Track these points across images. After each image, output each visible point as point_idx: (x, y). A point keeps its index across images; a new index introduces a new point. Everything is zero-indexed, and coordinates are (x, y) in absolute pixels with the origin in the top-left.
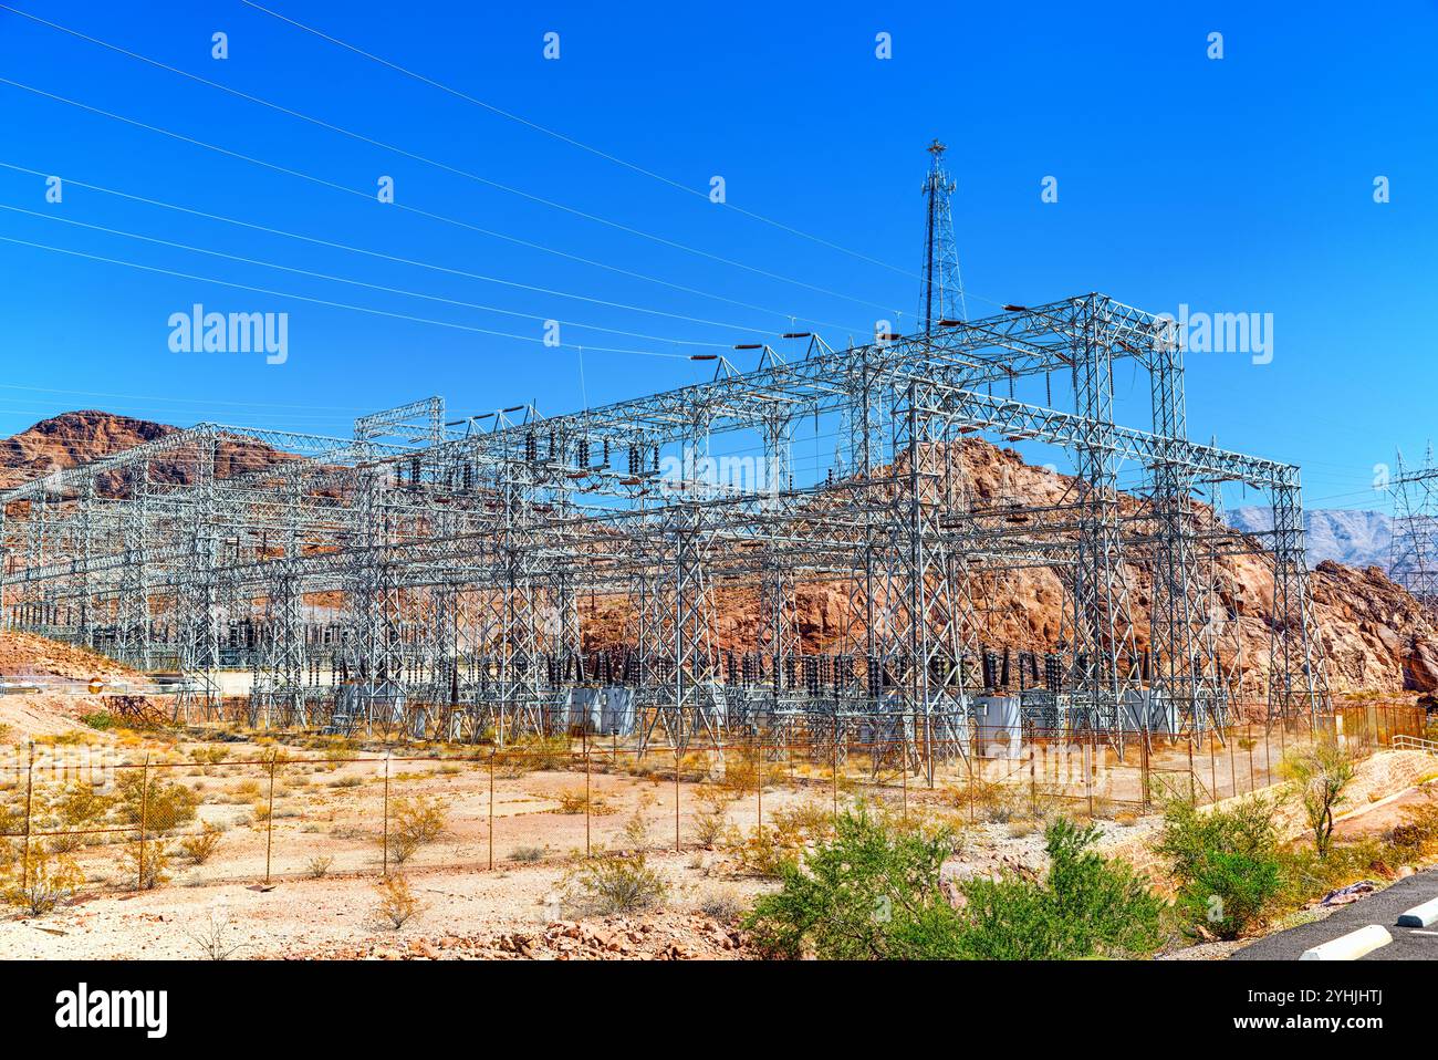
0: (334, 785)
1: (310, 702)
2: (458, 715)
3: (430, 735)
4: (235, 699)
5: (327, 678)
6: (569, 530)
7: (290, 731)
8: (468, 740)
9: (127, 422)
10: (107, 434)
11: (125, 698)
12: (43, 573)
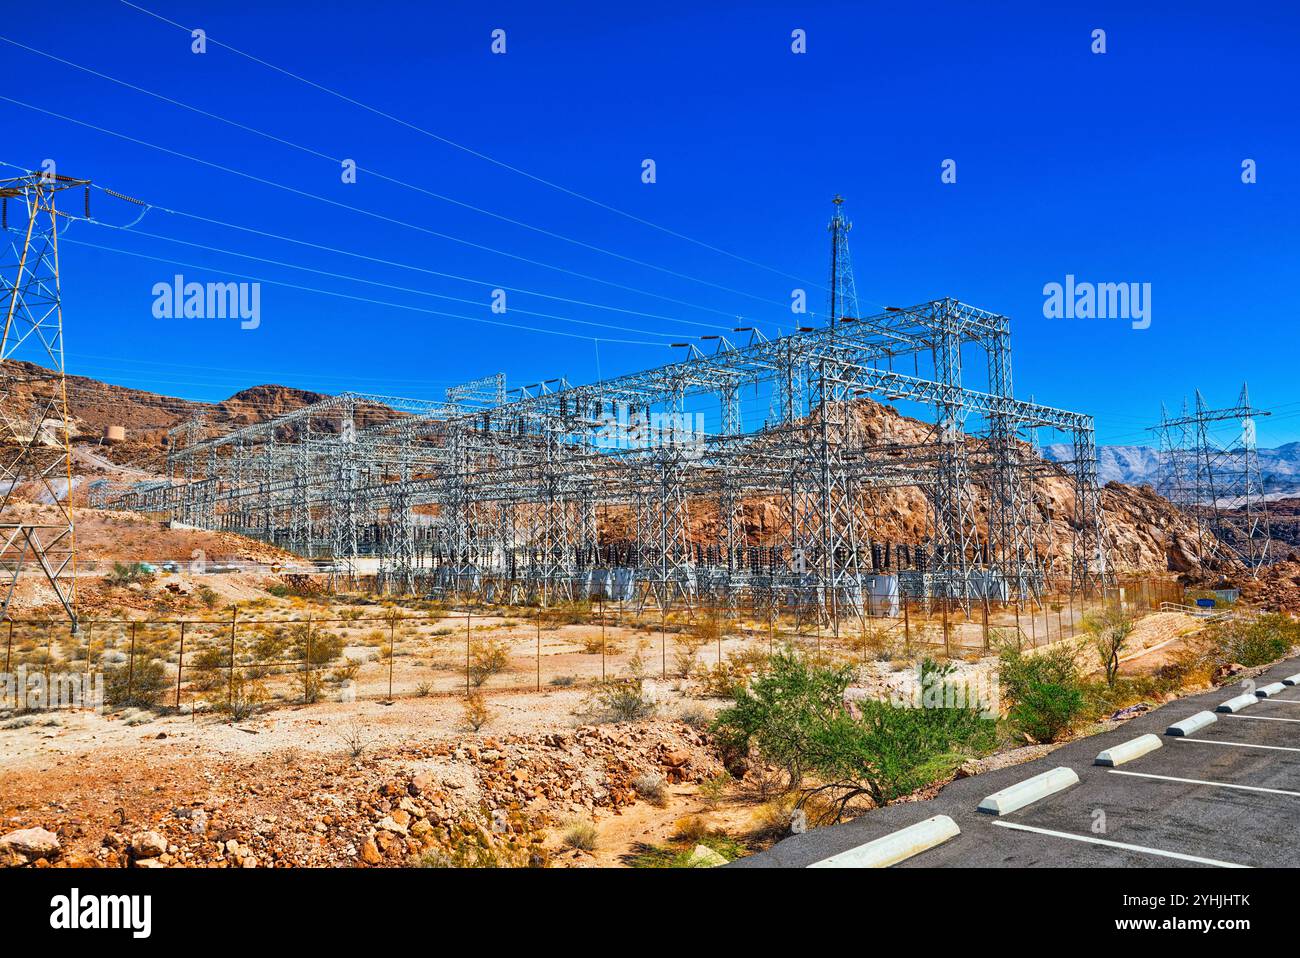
0: (433, 634)
1: (418, 578)
2: (516, 587)
3: (498, 600)
4: (368, 576)
5: (429, 563)
6: (589, 462)
7: (404, 598)
8: (522, 604)
9: (296, 392)
10: (283, 400)
11: (296, 576)
12: (241, 493)
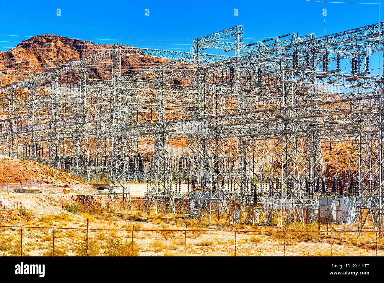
0: (198, 245)
1: (177, 200)
2: (257, 210)
3: (243, 221)
4: (139, 198)
5: (185, 188)
6: (318, 108)
7: (167, 216)
8: (263, 224)
9: (66, 40)
10: (57, 47)
11: (84, 196)
12: (34, 128)
